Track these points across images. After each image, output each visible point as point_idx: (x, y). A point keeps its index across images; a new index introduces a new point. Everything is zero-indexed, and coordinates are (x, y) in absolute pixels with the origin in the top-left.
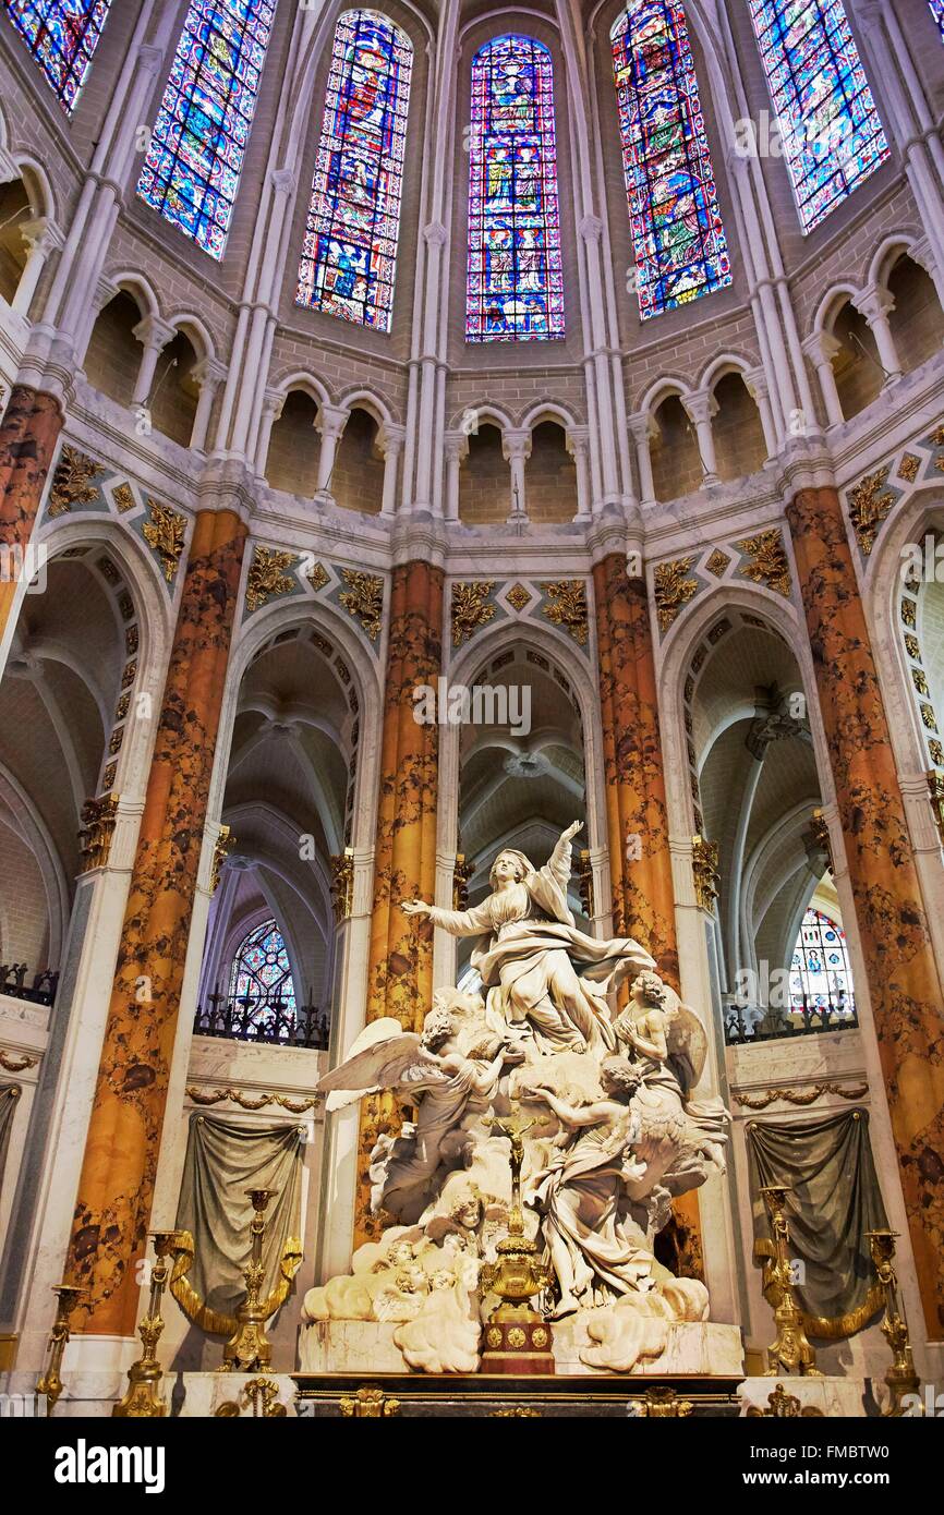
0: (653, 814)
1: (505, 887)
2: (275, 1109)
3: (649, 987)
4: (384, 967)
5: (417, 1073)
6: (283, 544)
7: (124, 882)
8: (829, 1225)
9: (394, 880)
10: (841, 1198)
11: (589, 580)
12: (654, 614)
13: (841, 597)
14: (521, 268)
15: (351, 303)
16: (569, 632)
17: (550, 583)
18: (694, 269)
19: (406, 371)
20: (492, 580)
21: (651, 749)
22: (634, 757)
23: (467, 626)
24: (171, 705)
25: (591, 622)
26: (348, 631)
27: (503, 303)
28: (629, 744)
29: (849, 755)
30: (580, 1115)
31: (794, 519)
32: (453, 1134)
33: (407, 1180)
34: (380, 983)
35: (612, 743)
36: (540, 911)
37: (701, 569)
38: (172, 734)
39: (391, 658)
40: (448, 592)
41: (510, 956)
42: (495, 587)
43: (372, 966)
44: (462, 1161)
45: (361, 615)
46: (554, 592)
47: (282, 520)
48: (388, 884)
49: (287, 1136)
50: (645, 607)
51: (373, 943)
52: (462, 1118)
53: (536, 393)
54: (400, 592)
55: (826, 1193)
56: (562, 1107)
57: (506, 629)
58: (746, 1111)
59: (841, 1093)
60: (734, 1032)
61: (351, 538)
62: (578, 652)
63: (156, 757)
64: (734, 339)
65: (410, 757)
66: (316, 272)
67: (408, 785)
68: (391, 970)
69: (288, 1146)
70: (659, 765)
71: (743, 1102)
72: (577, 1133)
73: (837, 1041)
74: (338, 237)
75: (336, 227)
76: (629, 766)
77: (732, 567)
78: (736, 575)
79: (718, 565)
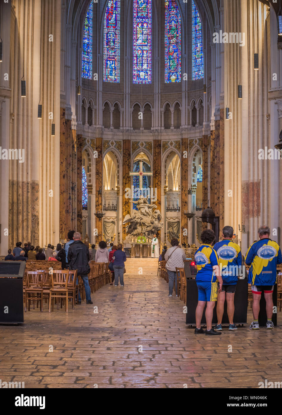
0: (159, 183)
1: (141, 199)
2: (111, 219)
4: (125, 203)
5: (132, 221)
6: (107, 139)
7: (95, 196)
8: (175, 232)
11: (153, 141)
14: (144, 62)
15: (112, 77)
16: (149, 151)
17: (147, 142)
18: (175, 73)
19: (123, 95)
20: (138, 141)
21: (160, 173)
22: (157, 175)
23: (134, 149)
25: (153, 149)
26: (117, 152)
27: (140, 72)
28: (157, 172)
30: (148, 225)
31: (183, 141)
33: (130, 230)
34: (124, 205)
36: (145, 202)
37: (169, 144)
38: (98, 176)
39: (123, 157)
40: (131, 143)
41: (141, 207)
42: (139, 142)
43: (123, 203)
44: (136, 228)
45: (119, 149)
46: (147, 144)
47: (107, 135)
49: (113, 222)
50: (161, 149)
51: (123, 200)
54: (124, 145)
55: (175, 229)
56: (146, 224)
58: (168, 220)
59: (178, 219)
60: (168, 209)
61: (116, 135)
62: (150, 155)
63: (96, 179)
65: (127, 174)
66: (106, 70)
67: (127, 178)
70: (160, 175)
71: (167, 219)
72: (148, 227)
74: (109, 59)
75: (109, 56)
76: (156, 176)
77: (173, 145)
78: (174, 147)
79: (171, 144)
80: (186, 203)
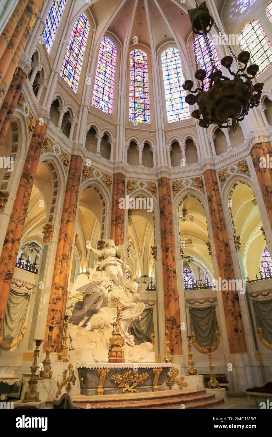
0: (122, 235)
1: (110, 248)
2: (24, 288)
3: (138, 278)
4: (61, 257)
6: (52, 138)
8: (143, 331)
9: (66, 235)
10: (146, 326)
11: (112, 176)
12: (126, 190)
13: (169, 203)
16: (107, 187)
17: (105, 173)
18: (142, 116)
20: (93, 167)
22: (120, 221)
23: (86, 176)
24: (26, 172)
25: (112, 186)
26: (61, 166)
28: (120, 218)
29: (167, 236)
31: (160, 182)
32: (95, 305)
34: (60, 261)
35: (115, 217)
36: (118, 256)
37: (138, 184)
39: (69, 177)
40: (83, 165)
41: (110, 265)
42: (93, 169)
45: (64, 164)
46: (105, 176)
47: (52, 131)
48: (64, 236)
49: (27, 296)
50: (124, 187)
51: (58, 250)
52: (97, 301)
53: (106, 126)
55: (143, 324)
56: (122, 302)
57: (93, 180)
59: (148, 304)
61: (65, 143)
62: (108, 192)
64: (151, 137)
65: (73, 205)
67: (72, 212)
68: (63, 258)
69: (26, 299)
73: (149, 293)
76: (119, 223)
77: (145, 186)
78: (145, 188)
79: (142, 185)
80: (175, 272)
